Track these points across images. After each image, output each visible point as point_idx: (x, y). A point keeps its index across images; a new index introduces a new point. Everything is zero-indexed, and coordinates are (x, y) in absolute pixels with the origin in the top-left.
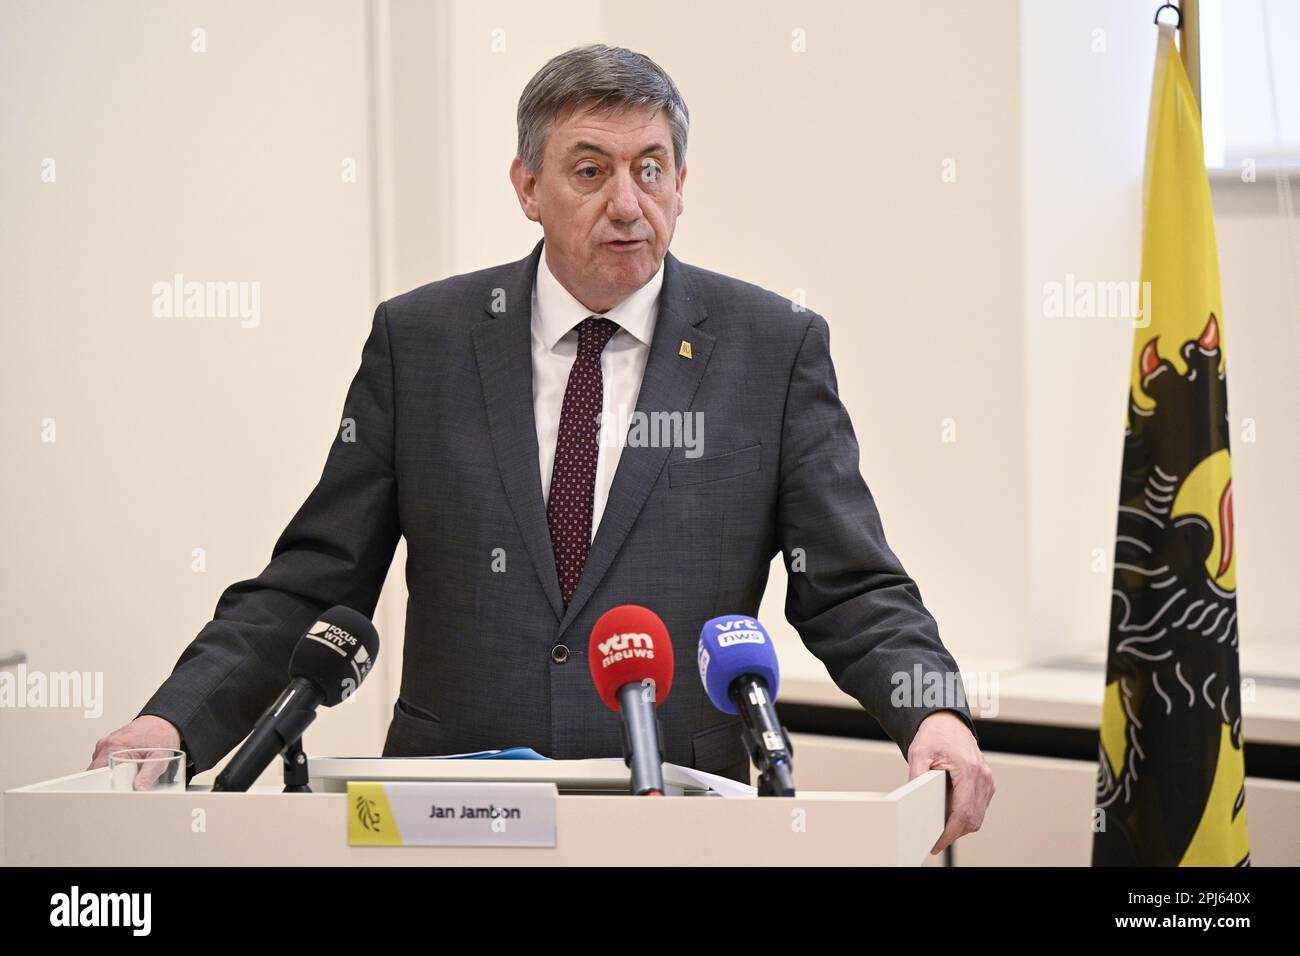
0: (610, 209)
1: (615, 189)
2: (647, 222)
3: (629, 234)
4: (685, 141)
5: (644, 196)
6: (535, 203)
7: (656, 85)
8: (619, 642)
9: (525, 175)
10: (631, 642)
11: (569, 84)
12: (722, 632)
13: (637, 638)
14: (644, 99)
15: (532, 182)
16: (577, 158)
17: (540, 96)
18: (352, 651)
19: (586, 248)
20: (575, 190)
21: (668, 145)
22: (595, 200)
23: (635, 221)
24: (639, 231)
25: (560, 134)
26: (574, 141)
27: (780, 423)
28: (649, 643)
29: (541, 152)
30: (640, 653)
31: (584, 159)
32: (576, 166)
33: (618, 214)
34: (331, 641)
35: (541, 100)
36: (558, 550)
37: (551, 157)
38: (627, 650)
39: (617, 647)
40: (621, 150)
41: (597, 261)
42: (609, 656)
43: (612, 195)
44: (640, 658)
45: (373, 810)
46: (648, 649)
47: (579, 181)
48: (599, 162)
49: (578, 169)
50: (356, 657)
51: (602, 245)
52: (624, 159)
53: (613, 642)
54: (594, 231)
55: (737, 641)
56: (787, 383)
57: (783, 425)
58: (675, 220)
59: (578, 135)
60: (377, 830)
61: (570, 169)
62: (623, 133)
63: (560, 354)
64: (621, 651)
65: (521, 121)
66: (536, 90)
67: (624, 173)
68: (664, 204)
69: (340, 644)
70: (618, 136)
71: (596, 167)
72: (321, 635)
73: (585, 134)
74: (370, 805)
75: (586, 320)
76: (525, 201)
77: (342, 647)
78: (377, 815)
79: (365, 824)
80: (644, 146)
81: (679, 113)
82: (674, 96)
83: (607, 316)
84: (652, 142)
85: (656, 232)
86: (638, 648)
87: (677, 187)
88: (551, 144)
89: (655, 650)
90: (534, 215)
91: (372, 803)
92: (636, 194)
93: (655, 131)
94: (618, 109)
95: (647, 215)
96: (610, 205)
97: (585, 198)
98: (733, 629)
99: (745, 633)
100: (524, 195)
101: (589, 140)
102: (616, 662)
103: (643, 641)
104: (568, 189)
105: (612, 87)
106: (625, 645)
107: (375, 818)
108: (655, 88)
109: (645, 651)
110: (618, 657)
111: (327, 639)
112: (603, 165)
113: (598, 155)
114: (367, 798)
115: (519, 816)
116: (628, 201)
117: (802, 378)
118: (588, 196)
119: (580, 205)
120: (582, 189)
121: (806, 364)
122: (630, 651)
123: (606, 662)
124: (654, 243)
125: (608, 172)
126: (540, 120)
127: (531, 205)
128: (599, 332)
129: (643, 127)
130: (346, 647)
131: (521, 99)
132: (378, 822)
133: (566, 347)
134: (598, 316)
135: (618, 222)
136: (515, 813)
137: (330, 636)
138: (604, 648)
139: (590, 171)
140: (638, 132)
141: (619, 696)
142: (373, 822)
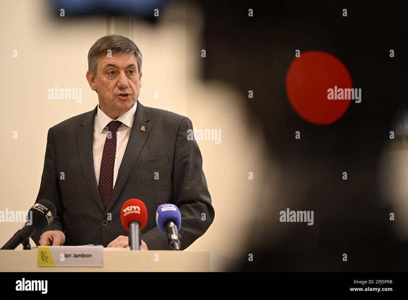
0: (119, 84)
1: (120, 78)
2: (130, 88)
3: (125, 92)
4: (141, 64)
5: (129, 80)
6: (94, 85)
7: (132, 46)
8: (129, 209)
9: (91, 77)
10: (133, 209)
11: (105, 46)
12: (163, 207)
13: (135, 208)
14: (129, 50)
15: (93, 78)
16: (107, 69)
17: (95, 50)
18: (46, 212)
19: (111, 97)
20: (107, 79)
21: (136, 64)
22: (113, 83)
23: (127, 88)
24: (128, 91)
25: (102, 62)
26: (107, 64)
27: (174, 150)
28: (139, 209)
29: (96, 68)
30: (136, 212)
31: (110, 69)
32: (107, 71)
33: (122, 86)
34: (40, 209)
35: (95, 52)
36: (101, 193)
37: (99, 69)
38: (131, 211)
39: (129, 210)
40: (122, 66)
41: (115, 101)
42: (126, 213)
43: (119, 80)
44: (136, 213)
45: (46, 255)
46: (138, 211)
47: (109, 76)
48: (114, 70)
49: (108, 72)
50: (47, 214)
51: (116, 96)
52: (122, 69)
53: (127, 209)
54: (114, 91)
55: (167, 210)
56: (176, 137)
57: (175, 151)
58: (139, 89)
59: (108, 61)
60: (47, 261)
61: (106, 73)
62: (122, 61)
63: (104, 134)
64: (130, 211)
65: (89, 59)
66: (94, 49)
67: (123, 73)
68: (135, 83)
69: (42, 210)
70: (120, 62)
71: (113, 71)
72: (37, 207)
73: (110, 61)
74: (45, 254)
75: (111, 122)
76: (91, 85)
77: (43, 211)
78: (47, 257)
79: (43, 260)
80: (129, 65)
81: (139, 55)
82: (138, 50)
83: (118, 120)
84: (131, 63)
85: (133, 92)
86: (135, 210)
87: (139, 79)
88: (99, 65)
89: (141, 211)
90: (94, 89)
91: (46, 253)
92: (127, 80)
93: (132, 60)
94: (120, 53)
95: (130, 86)
96: (119, 83)
97: (110, 81)
98: (167, 206)
99: (170, 207)
100: (91, 83)
101: (111, 63)
102: (128, 215)
103: (137, 209)
104: (105, 79)
105: (119, 46)
106: (131, 209)
107: (46, 258)
108: (131, 47)
109: (137, 211)
110: (129, 213)
111: (38, 208)
112: (116, 71)
113: (114, 68)
114: (44, 251)
115: (91, 257)
116: (124, 81)
117: (181, 136)
118: (112, 81)
119: (109, 84)
120: (109, 78)
121: (182, 131)
122: (132, 211)
123: (125, 215)
124: (132, 95)
125: (118, 73)
126: (95, 58)
127: (93, 86)
128: (115, 125)
129: (128, 59)
130: (44, 211)
131: (89, 52)
132: (47, 259)
133: (105, 132)
134: (115, 120)
135: (121, 88)
136: (90, 256)
137: (39, 207)
138: (124, 211)
139: (112, 73)
140: (127, 60)
141: (129, 225)
142: (46, 259)
